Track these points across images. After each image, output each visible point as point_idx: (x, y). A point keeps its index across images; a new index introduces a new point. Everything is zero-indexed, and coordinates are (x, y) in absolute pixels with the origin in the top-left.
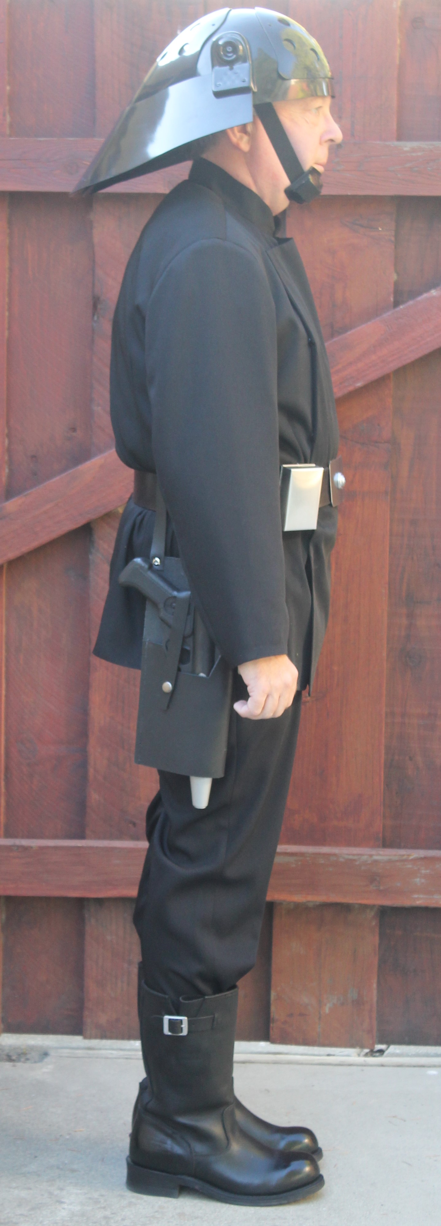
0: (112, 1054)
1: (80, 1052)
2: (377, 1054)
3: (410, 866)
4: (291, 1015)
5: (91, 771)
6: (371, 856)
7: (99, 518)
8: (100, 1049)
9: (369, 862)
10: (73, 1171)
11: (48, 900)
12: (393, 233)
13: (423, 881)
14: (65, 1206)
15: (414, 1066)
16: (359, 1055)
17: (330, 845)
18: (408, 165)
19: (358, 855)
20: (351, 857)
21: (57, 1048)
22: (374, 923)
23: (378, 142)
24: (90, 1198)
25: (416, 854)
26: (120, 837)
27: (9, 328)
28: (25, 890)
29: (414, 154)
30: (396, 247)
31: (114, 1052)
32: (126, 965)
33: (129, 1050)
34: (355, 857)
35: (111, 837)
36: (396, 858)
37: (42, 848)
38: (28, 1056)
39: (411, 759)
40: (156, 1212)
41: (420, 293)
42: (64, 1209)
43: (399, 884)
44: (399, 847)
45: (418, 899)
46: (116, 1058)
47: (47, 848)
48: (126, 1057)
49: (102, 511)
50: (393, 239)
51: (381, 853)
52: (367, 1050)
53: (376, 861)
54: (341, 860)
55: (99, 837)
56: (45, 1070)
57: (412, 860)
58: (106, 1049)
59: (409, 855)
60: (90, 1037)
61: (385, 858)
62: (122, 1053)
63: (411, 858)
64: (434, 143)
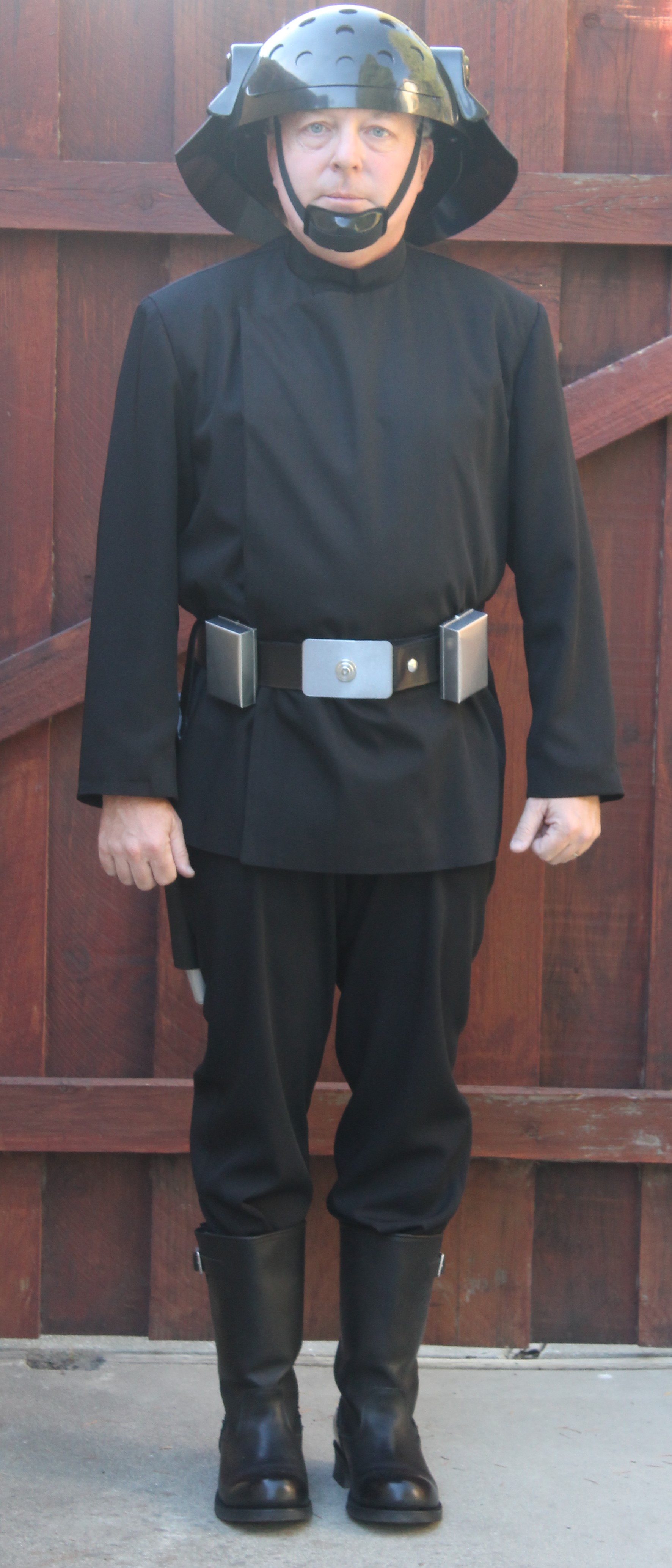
0: (186, 1359)
1: (145, 1358)
2: (530, 1356)
3: (577, 1109)
5: (162, 988)
6: (526, 1096)
8: (170, 1353)
9: (524, 1104)
10: (168, 1494)
11: (104, 1157)
12: (559, 291)
13: (593, 1128)
14: (164, 1534)
15: (581, 1369)
16: (507, 1357)
17: (472, 1083)
18: (581, 203)
19: (510, 1095)
20: (501, 1098)
21: (113, 1353)
22: (528, 1185)
23: (541, 173)
25: (583, 1093)
27: (58, 408)
28: (77, 1144)
29: (587, 190)
30: (561, 309)
31: (189, 1356)
34: (507, 1098)
36: (560, 1099)
37: (98, 1089)
38: (76, 1364)
39: (576, 971)
41: (594, 369)
42: (165, 1537)
43: (562, 1133)
44: (561, 1085)
45: (588, 1152)
46: (193, 1364)
47: (106, 1088)
48: (206, 1362)
50: (558, 298)
51: (539, 1092)
52: (516, 1351)
53: (533, 1104)
54: (489, 1101)
56: (104, 1378)
57: (580, 1101)
58: (178, 1353)
59: (576, 1095)
60: (159, 1338)
61: (545, 1099)
62: (198, 1357)
63: (578, 1098)
64: (613, 175)
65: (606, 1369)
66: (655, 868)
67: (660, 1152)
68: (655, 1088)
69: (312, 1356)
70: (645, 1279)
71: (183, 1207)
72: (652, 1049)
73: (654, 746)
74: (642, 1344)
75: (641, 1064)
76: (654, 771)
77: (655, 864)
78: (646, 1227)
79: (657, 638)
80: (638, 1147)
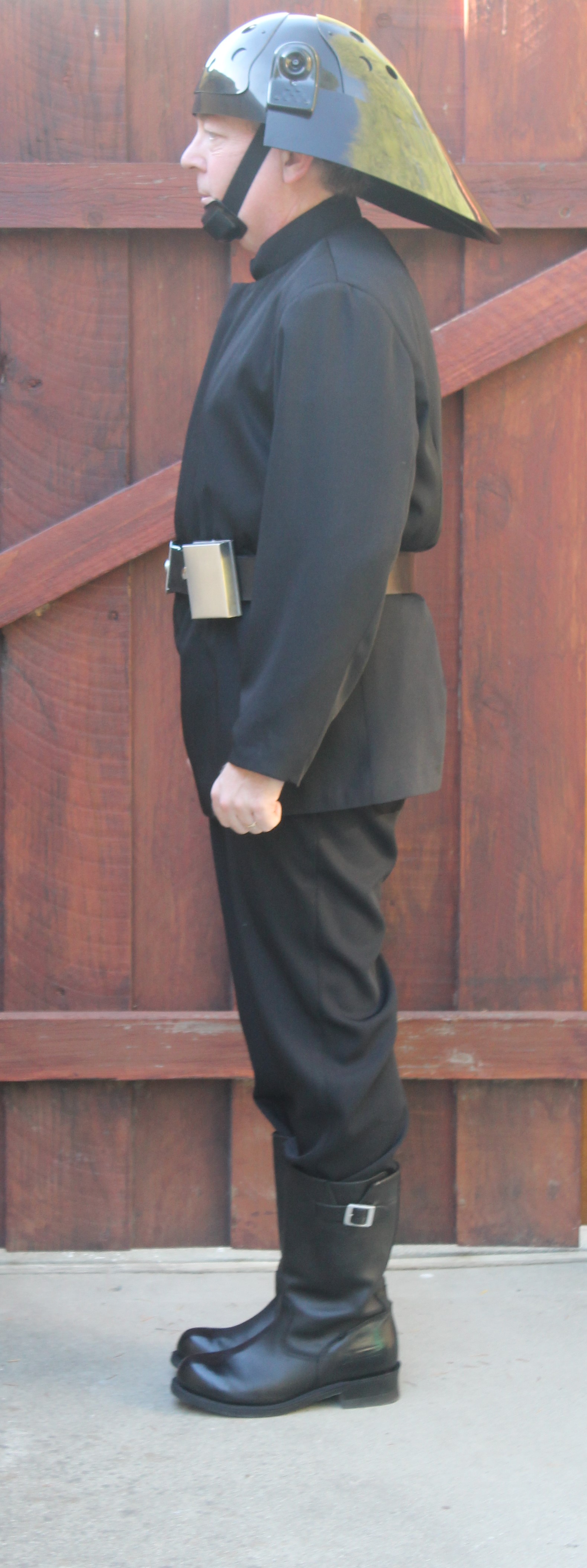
0: (41, 1268)
4: (256, 1214)
5: (9, 929)
7: (13, 623)
8: (27, 1263)
10: (13, 1409)
13: (411, 1048)
15: (404, 1269)
24: (38, 1441)
26: (46, 1008)
31: (43, 1266)
32: (56, 1161)
33: (61, 1263)
35: (35, 1008)
39: (393, 903)
40: (119, 1453)
42: (8, 1454)
46: (47, 1273)
48: (59, 1271)
49: (18, 615)
55: (20, 1009)
60: (15, 1250)
65: (427, 1268)
66: (463, 807)
67: (472, 1069)
68: (467, 1009)
69: (157, 1262)
70: (462, 1185)
71: (34, 1129)
72: (463, 974)
73: (459, 694)
74: (461, 1244)
75: (454, 987)
76: (459, 717)
77: (463, 803)
78: (462, 1137)
79: (459, 594)
80: (452, 1065)
